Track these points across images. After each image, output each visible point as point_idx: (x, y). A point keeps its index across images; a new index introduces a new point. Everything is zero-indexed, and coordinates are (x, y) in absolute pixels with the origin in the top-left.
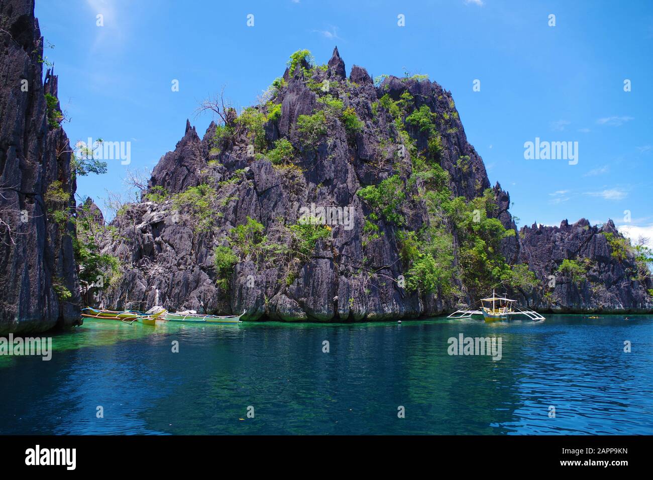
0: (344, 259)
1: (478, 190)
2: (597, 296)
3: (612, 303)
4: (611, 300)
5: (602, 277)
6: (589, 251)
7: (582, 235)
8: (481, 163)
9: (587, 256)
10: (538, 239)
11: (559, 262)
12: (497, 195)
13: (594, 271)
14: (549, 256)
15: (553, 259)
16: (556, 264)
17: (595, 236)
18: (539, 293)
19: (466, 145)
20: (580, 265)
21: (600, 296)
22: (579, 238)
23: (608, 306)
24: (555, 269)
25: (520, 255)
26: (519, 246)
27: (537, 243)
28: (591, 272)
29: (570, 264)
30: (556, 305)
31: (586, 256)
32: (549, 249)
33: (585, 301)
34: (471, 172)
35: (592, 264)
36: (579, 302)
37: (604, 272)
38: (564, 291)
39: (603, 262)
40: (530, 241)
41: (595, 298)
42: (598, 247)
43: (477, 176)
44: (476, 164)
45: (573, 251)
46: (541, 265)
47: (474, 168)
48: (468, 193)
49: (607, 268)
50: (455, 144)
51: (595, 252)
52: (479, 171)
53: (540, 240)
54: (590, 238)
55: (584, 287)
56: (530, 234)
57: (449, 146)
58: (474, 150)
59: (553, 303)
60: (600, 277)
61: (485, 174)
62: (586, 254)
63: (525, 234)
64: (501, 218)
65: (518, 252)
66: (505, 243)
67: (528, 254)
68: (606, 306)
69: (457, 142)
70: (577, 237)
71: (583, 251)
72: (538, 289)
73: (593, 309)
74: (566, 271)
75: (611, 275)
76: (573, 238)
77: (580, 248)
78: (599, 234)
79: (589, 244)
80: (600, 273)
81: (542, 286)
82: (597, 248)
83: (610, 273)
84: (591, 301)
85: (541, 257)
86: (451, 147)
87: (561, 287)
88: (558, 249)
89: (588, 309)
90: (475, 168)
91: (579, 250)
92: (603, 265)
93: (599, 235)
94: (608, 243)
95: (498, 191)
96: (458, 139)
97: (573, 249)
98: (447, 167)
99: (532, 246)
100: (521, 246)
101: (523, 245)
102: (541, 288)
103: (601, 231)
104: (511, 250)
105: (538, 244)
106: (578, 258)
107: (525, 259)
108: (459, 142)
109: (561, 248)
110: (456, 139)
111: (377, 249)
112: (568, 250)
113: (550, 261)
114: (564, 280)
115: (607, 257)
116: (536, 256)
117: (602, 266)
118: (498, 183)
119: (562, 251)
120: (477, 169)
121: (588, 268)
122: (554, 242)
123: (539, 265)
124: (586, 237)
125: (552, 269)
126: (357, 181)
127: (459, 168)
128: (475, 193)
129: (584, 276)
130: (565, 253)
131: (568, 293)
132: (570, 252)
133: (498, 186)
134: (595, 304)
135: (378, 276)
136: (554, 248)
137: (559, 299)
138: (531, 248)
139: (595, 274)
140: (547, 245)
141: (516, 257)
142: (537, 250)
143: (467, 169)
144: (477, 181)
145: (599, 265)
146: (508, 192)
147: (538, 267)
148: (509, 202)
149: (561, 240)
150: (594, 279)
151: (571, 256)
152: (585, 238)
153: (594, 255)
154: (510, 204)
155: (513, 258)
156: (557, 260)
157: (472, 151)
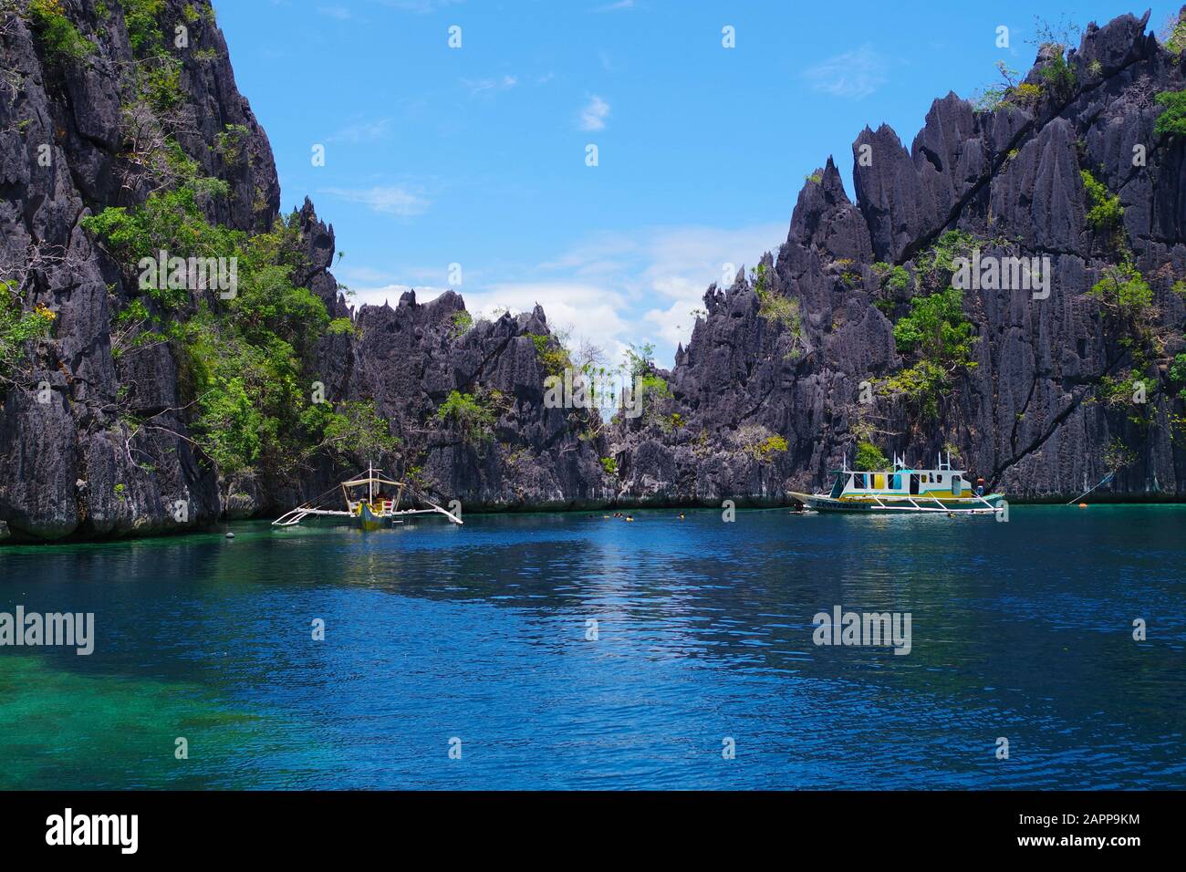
0: (82, 388)
1: (258, 214)
2: (514, 474)
3: (542, 489)
4: (542, 482)
5: (526, 432)
6: (501, 373)
7: (487, 337)
8: (264, 145)
9: (497, 385)
10: (391, 342)
11: (439, 397)
12: (306, 231)
13: (511, 418)
14: (415, 384)
15: (424, 391)
16: (431, 402)
17: (514, 342)
18: (394, 466)
19: (233, 96)
20: (483, 405)
21: (520, 474)
22: (482, 346)
23: (536, 495)
24: (429, 412)
25: (353, 379)
26: (351, 358)
27: (388, 351)
28: (504, 421)
29: (461, 403)
30: (430, 494)
31: (493, 386)
32: (416, 365)
33: (490, 485)
34: (244, 166)
35: (507, 402)
36: (478, 489)
37: (529, 420)
38: (447, 462)
39: (528, 398)
40: (374, 347)
41: (510, 478)
42: (520, 367)
43: (257, 179)
44: (255, 146)
45: (469, 374)
46: (398, 404)
47: (250, 156)
48: (235, 219)
49: (534, 413)
50: (210, 91)
51: (512, 378)
52: (262, 166)
53: (395, 344)
54: (504, 345)
55: (490, 453)
56: (373, 329)
57: (197, 96)
58: (249, 109)
59: (424, 490)
60: (521, 433)
61: (274, 174)
62: (493, 380)
63: (364, 328)
64: (314, 287)
65: (348, 372)
66: (322, 349)
67: (372, 375)
68: (530, 495)
69: (213, 86)
70: (476, 342)
71: (487, 375)
72: (393, 457)
73: (505, 502)
74: (453, 417)
75: (542, 428)
76: (467, 344)
77: (482, 366)
78: (522, 337)
79: (500, 358)
80: (522, 423)
81: (399, 451)
82: (517, 368)
83: (539, 423)
84: (503, 483)
85: (396, 385)
86: (201, 97)
87: (442, 452)
88: (437, 367)
89: (497, 502)
90: (252, 157)
91: (479, 372)
92: (527, 405)
93: (521, 339)
94: (539, 358)
95: (309, 222)
96: (216, 78)
97: (468, 369)
98: (193, 150)
99: (378, 358)
100: (357, 358)
101: (360, 355)
102: (399, 456)
103: (525, 331)
104: (334, 367)
105: (392, 352)
106: (480, 390)
107: (365, 388)
108: (217, 87)
109: (442, 365)
110: (211, 78)
111: (142, 366)
112: (458, 372)
113: (417, 394)
114: (447, 439)
115: (536, 390)
116: (386, 381)
117: (525, 409)
118: (307, 201)
119: (443, 372)
120: (258, 160)
121: (498, 413)
122: (428, 351)
123: (393, 404)
124: (496, 344)
125: (421, 413)
126: (75, 191)
127: (219, 156)
128: (252, 221)
129: (487, 430)
130: (451, 376)
131: (456, 467)
132: (462, 374)
133: (308, 209)
134: (510, 491)
135: (147, 431)
136: (427, 363)
137: (437, 480)
138: (377, 362)
139: (511, 424)
140: (411, 358)
141: (345, 383)
142: (387, 368)
143: (234, 158)
144: (259, 191)
145: (520, 408)
146: (330, 226)
147: (391, 408)
148: (333, 251)
149: (442, 347)
150: (508, 436)
151: (465, 386)
152: (492, 346)
153: (511, 383)
154: (336, 255)
155: (338, 384)
156: (434, 392)
157: (245, 113)
